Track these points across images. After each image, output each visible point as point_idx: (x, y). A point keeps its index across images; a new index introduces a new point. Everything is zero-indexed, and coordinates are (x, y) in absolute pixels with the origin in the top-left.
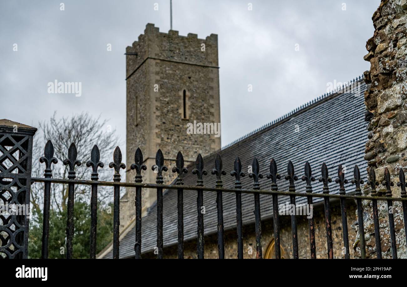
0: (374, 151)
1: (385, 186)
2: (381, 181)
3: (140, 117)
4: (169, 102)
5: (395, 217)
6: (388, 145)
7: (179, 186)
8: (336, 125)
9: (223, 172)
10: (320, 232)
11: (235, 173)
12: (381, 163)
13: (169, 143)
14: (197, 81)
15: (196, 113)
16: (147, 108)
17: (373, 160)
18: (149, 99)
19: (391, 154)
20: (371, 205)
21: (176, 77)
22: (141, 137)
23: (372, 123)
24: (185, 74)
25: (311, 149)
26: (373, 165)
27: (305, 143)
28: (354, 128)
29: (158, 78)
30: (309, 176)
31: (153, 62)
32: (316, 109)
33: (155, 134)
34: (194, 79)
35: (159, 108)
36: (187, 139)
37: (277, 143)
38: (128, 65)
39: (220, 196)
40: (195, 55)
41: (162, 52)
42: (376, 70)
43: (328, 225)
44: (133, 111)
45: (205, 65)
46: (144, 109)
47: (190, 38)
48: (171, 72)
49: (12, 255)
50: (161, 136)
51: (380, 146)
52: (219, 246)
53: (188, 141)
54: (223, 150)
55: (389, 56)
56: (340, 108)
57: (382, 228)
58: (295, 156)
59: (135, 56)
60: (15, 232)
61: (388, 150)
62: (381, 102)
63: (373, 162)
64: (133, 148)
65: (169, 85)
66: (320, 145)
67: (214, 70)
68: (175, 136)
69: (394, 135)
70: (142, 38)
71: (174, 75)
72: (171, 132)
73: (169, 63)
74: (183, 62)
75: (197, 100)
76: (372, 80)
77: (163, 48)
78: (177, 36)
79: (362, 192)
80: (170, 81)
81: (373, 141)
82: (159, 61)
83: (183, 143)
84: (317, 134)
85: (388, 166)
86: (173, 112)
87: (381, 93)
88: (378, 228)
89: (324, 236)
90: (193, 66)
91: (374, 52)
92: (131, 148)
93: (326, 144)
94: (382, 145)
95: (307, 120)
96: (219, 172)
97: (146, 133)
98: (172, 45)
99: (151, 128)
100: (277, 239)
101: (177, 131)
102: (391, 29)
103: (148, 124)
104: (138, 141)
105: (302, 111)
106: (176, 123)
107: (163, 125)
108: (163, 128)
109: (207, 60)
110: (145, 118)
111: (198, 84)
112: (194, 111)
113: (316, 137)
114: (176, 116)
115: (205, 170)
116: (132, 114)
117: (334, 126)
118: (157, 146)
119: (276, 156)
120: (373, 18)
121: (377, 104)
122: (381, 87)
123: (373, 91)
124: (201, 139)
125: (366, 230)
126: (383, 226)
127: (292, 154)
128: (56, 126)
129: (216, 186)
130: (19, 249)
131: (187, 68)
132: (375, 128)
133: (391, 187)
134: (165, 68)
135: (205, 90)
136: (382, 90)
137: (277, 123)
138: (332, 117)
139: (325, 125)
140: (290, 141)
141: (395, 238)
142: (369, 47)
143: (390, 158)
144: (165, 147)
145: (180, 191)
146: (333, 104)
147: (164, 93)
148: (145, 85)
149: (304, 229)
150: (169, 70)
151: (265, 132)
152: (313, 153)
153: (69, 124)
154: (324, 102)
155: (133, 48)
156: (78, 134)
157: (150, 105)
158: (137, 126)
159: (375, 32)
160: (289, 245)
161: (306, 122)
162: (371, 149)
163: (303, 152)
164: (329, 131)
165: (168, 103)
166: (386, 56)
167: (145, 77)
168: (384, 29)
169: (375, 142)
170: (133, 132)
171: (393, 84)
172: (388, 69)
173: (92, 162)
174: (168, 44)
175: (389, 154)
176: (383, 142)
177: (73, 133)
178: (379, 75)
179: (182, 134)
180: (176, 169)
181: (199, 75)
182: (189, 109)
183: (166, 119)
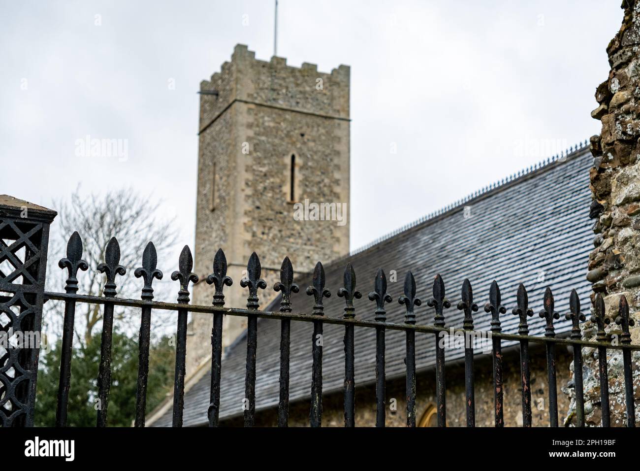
0: (604, 266)
1: (620, 325)
2: (614, 318)
3: (220, 197)
4: (268, 174)
5: (634, 377)
6: (627, 258)
7: (284, 314)
8: (540, 220)
9: (357, 293)
10: (509, 397)
11: (375, 295)
12: (614, 287)
13: (266, 241)
14: (314, 141)
15: (311, 193)
16: (231, 183)
17: (601, 282)
18: (235, 168)
19: (631, 273)
20: (595, 355)
21: (280, 133)
22: (219, 229)
23: (601, 221)
24: (295, 129)
25: (498, 258)
26: (601, 290)
27: (488, 248)
28: (570, 227)
29: (251, 133)
30: (496, 305)
31: (244, 107)
32: (507, 193)
33: (242, 225)
34: (310, 138)
35: (250, 183)
36: (295, 236)
37: (443, 248)
38: (203, 111)
39: (350, 332)
40: (312, 99)
41: (259, 91)
42: (611, 135)
43: (525, 386)
44: (208, 186)
45: (329, 115)
46: (225, 183)
47: (304, 70)
48: (272, 124)
49: (9, 418)
50: (252, 229)
51: (613, 260)
52: (346, 415)
53: (295, 239)
54: (353, 256)
55: (632, 112)
56: (547, 193)
57: (612, 393)
58: (471, 269)
59: (215, 97)
60: (14, 381)
61: (626, 266)
62: (617, 186)
63: (601, 285)
64: (206, 247)
65: (268, 146)
66: (513, 253)
67: (344, 123)
68: (275, 229)
69: (637, 242)
70: (226, 67)
71: (277, 129)
72: (268, 224)
73: (269, 110)
74: (293, 109)
75: (312, 172)
76: (603, 150)
77: (261, 85)
78: (283, 65)
79: (582, 333)
80: (270, 140)
81: (601, 250)
82: (253, 106)
83: (287, 241)
84: (508, 235)
85: (626, 293)
86: (273, 191)
87: (618, 172)
88: (606, 394)
89: (514, 404)
90: (309, 116)
91: (608, 106)
92: (202, 246)
93: (522, 252)
94: (616, 258)
95: (492, 211)
96: (349, 292)
97: (226, 224)
98: (276, 81)
99: (235, 216)
100: (442, 406)
101: (279, 221)
102: (636, 68)
103: (231, 208)
104: (214, 235)
105: (485, 196)
106: (277, 208)
107: (257, 211)
108: (256, 215)
109: (332, 107)
110: (227, 198)
111: (315, 146)
112: (308, 190)
113: (506, 239)
114: (278, 196)
115: (328, 289)
116: (205, 192)
117: (537, 223)
118: (244, 244)
119: (439, 268)
120: (608, 50)
121: (611, 190)
122: (617, 162)
123: (605, 169)
124: (318, 236)
125: (587, 396)
126: (615, 390)
127: (467, 267)
128: (80, 206)
129: (345, 315)
130: (19, 409)
131: (299, 119)
132: (605, 230)
133: (630, 327)
134: (263, 117)
135: (327, 156)
136: (619, 168)
137: (443, 214)
138: (534, 208)
139: (522, 220)
140: (463, 244)
141: (634, 412)
142: (599, 96)
143: (630, 280)
144: (258, 248)
145: (286, 322)
146: (536, 186)
147: (259, 158)
148: (229, 145)
149: (482, 390)
150: (269, 121)
151: (423, 228)
152: (500, 267)
153: (101, 204)
154: (521, 182)
155: (210, 83)
156: (116, 221)
157: (236, 177)
158: (213, 210)
159: (611, 72)
160: (456, 416)
161: (490, 214)
162: (599, 264)
163: (484, 264)
164: (528, 231)
165: (265, 175)
166: (628, 112)
167: (230, 132)
168: (625, 68)
169: (605, 252)
170: (207, 220)
171: (638, 159)
172: (630, 133)
173: (145, 270)
174: (270, 79)
175: (628, 273)
176: (618, 253)
177: (108, 219)
178: (616, 142)
179: (286, 226)
180: (281, 286)
181: (318, 130)
182: (299, 186)
183: (262, 200)
